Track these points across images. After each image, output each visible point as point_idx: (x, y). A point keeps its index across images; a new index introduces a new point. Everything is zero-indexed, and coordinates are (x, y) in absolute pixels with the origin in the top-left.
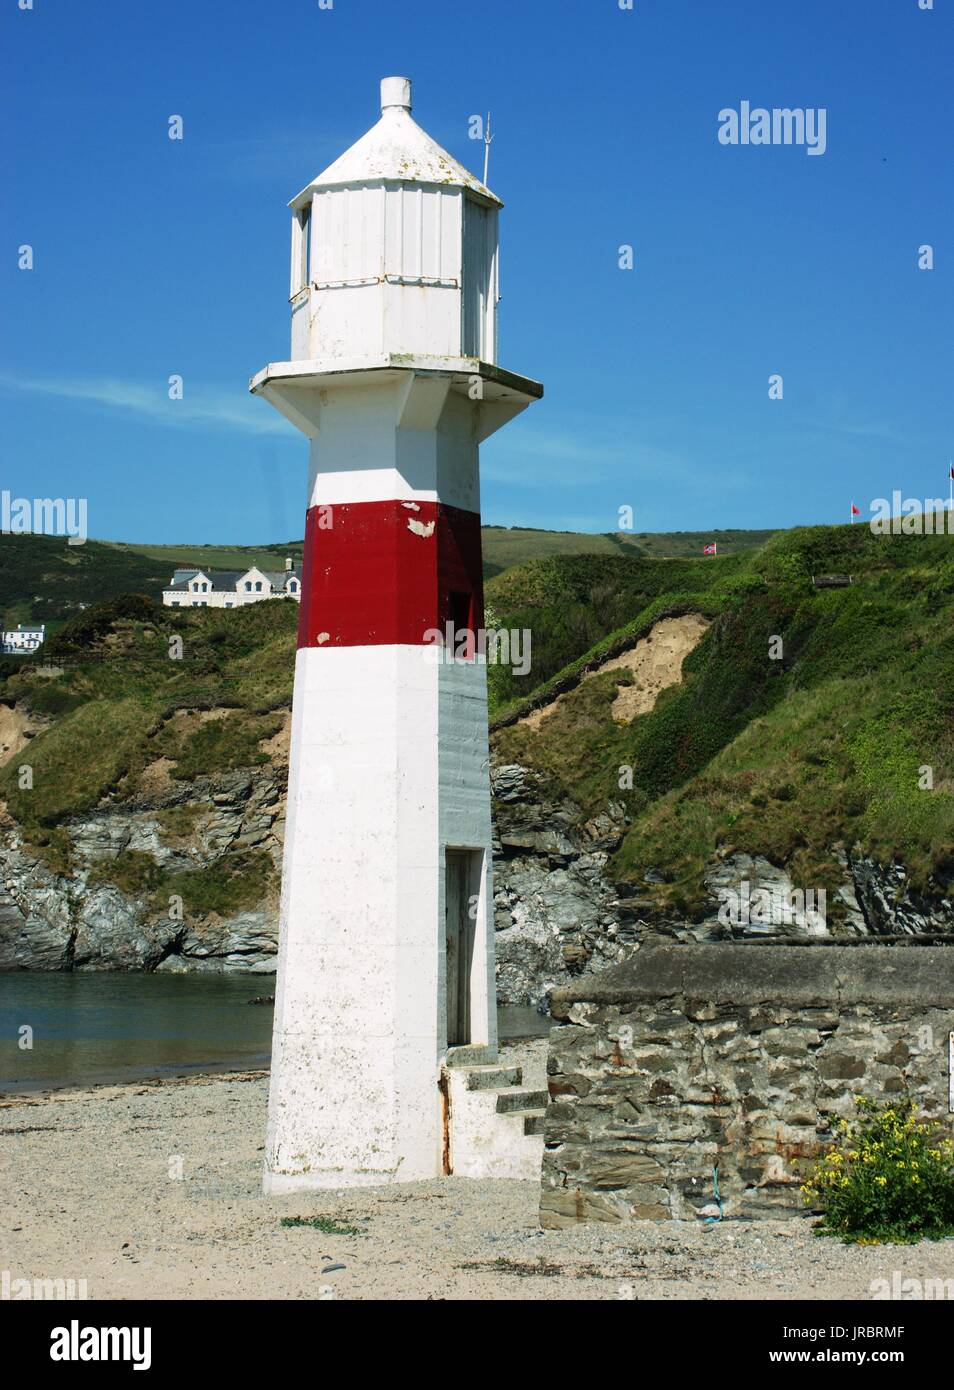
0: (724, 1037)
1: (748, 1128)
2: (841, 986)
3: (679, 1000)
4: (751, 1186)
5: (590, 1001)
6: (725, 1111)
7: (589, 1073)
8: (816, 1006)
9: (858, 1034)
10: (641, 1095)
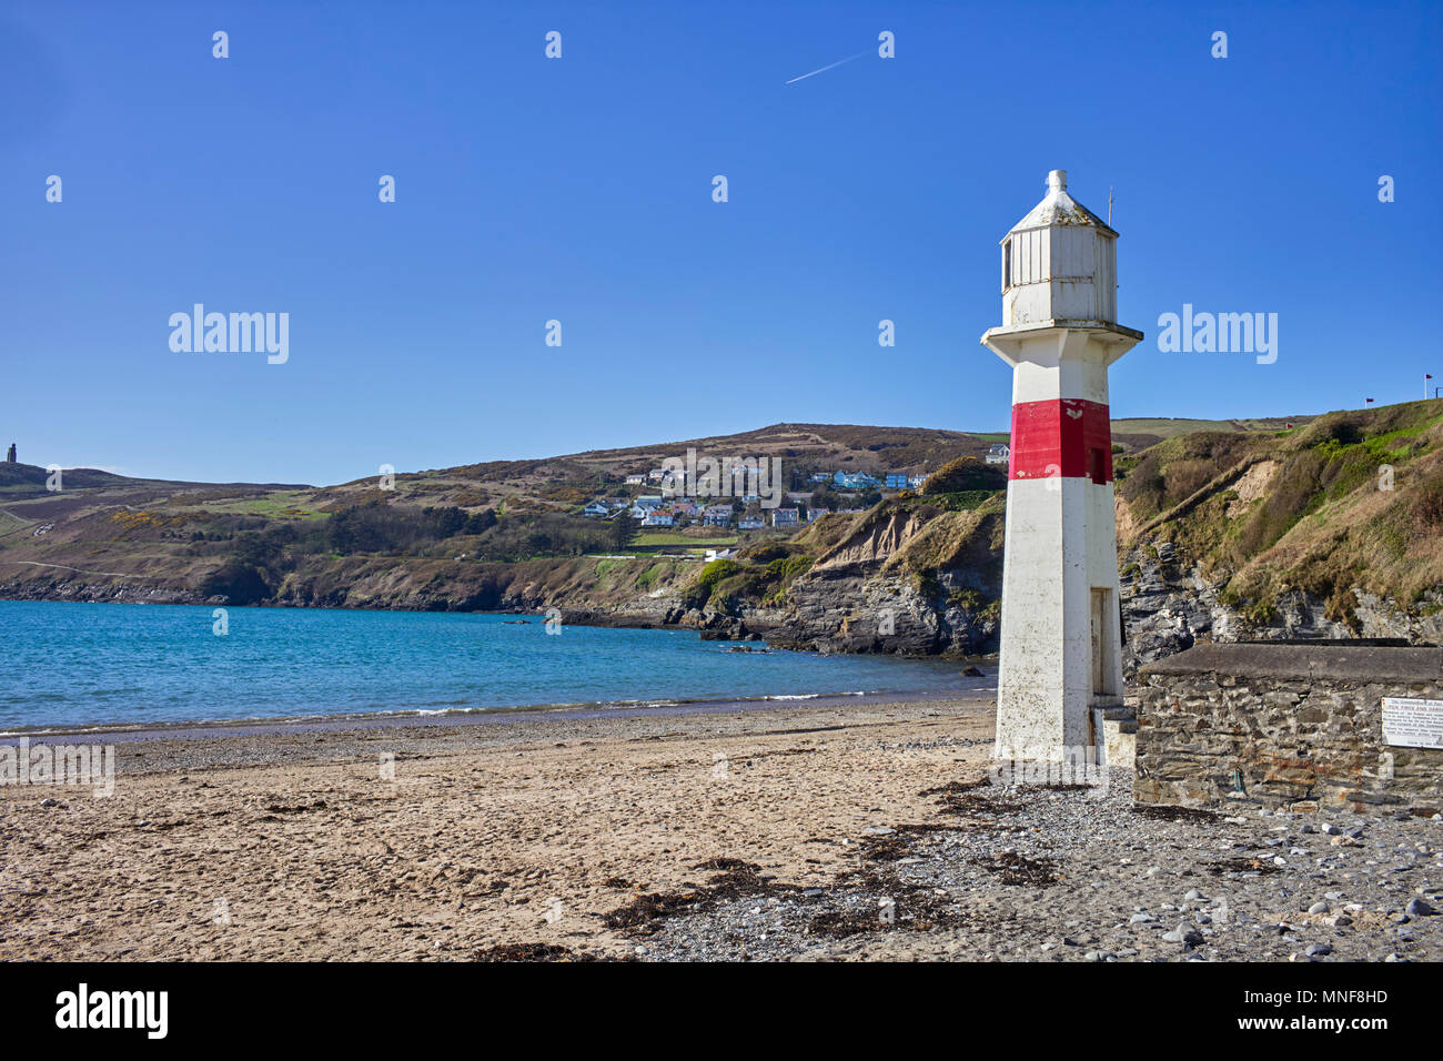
0: (1240, 696)
1: (1256, 749)
2: (1311, 669)
3: (1214, 675)
4: (1258, 782)
5: (1161, 674)
6: (1240, 739)
7: (1161, 714)
8: (1296, 680)
9: (1324, 697)
10: (1191, 727)
